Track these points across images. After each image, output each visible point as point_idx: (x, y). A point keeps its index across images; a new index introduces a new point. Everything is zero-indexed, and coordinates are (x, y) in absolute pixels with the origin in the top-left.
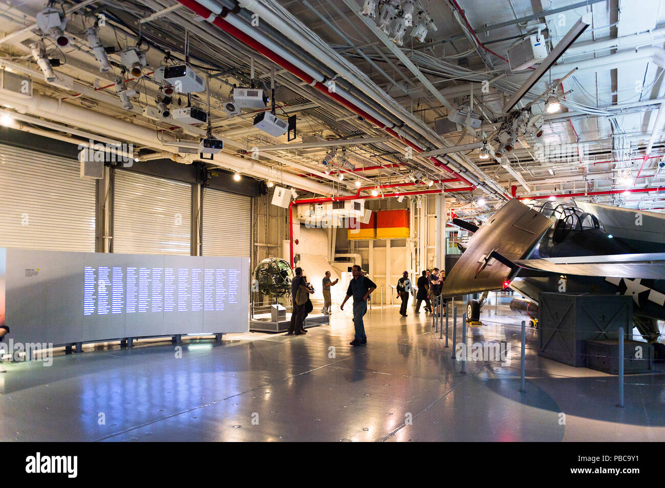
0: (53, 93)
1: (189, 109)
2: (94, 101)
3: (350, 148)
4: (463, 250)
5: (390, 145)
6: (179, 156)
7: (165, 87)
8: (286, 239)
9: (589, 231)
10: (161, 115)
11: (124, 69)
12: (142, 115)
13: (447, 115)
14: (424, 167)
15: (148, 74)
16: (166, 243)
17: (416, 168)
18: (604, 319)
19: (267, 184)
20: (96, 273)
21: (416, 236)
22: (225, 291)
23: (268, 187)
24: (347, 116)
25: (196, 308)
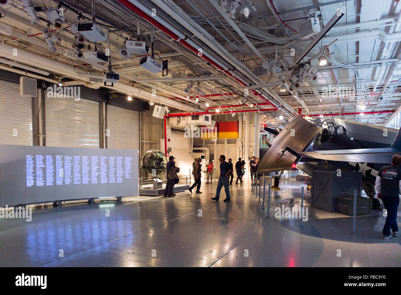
1: (96, 52)
3: (202, 82)
4: (270, 146)
5: (227, 81)
6: (90, 83)
7: (79, 37)
8: (162, 138)
9: (341, 135)
10: (76, 55)
11: (49, 23)
12: (63, 55)
13: (262, 64)
15: (66, 27)
17: (243, 96)
18: (347, 186)
19: (149, 103)
20: (34, 159)
21: (242, 137)
22: (123, 171)
23: (150, 105)
24: (200, 62)
25: (104, 181)
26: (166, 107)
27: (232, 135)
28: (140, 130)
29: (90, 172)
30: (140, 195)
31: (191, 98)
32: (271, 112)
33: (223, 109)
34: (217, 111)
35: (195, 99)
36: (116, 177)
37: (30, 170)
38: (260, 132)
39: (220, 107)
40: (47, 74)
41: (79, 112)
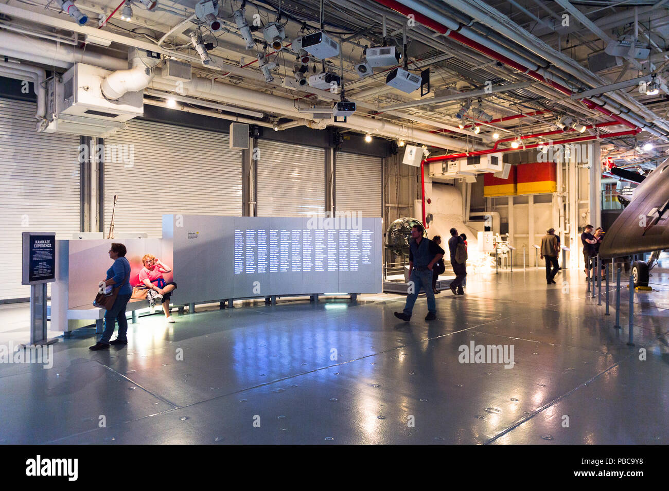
0: (207, 75)
1: (324, 74)
2: (240, 78)
3: (487, 99)
4: (625, 203)
5: (533, 90)
6: (314, 122)
7: (302, 56)
8: (418, 199)
10: (298, 83)
11: (266, 45)
12: (281, 86)
13: (604, 49)
14: (573, 112)
15: (286, 46)
16: (303, 206)
17: (565, 114)
19: (398, 143)
20: (244, 235)
21: (564, 190)
22: (359, 252)
23: (399, 146)
24: (484, 64)
25: (332, 268)
26: (423, 146)
27: (543, 186)
28: (384, 187)
29: (313, 255)
30: (384, 292)
31: (466, 127)
32: (625, 138)
33: (525, 141)
34: (515, 145)
35: (473, 129)
36: (349, 262)
37: (239, 251)
38: (602, 178)
39: (519, 138)
40: (261, 116)
41: (298, 167)
